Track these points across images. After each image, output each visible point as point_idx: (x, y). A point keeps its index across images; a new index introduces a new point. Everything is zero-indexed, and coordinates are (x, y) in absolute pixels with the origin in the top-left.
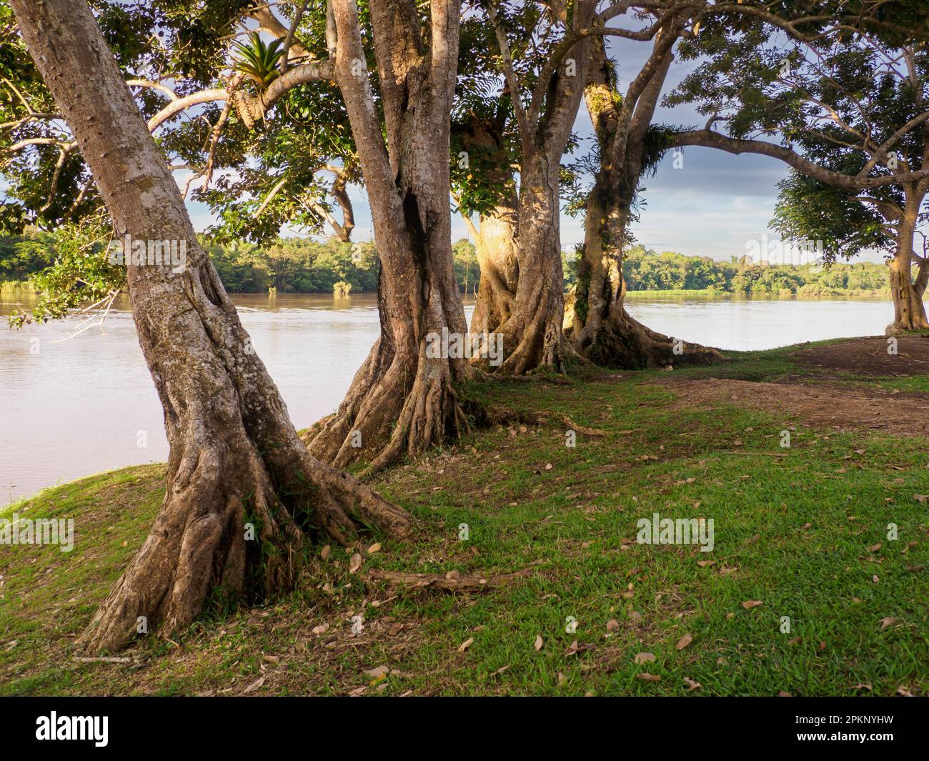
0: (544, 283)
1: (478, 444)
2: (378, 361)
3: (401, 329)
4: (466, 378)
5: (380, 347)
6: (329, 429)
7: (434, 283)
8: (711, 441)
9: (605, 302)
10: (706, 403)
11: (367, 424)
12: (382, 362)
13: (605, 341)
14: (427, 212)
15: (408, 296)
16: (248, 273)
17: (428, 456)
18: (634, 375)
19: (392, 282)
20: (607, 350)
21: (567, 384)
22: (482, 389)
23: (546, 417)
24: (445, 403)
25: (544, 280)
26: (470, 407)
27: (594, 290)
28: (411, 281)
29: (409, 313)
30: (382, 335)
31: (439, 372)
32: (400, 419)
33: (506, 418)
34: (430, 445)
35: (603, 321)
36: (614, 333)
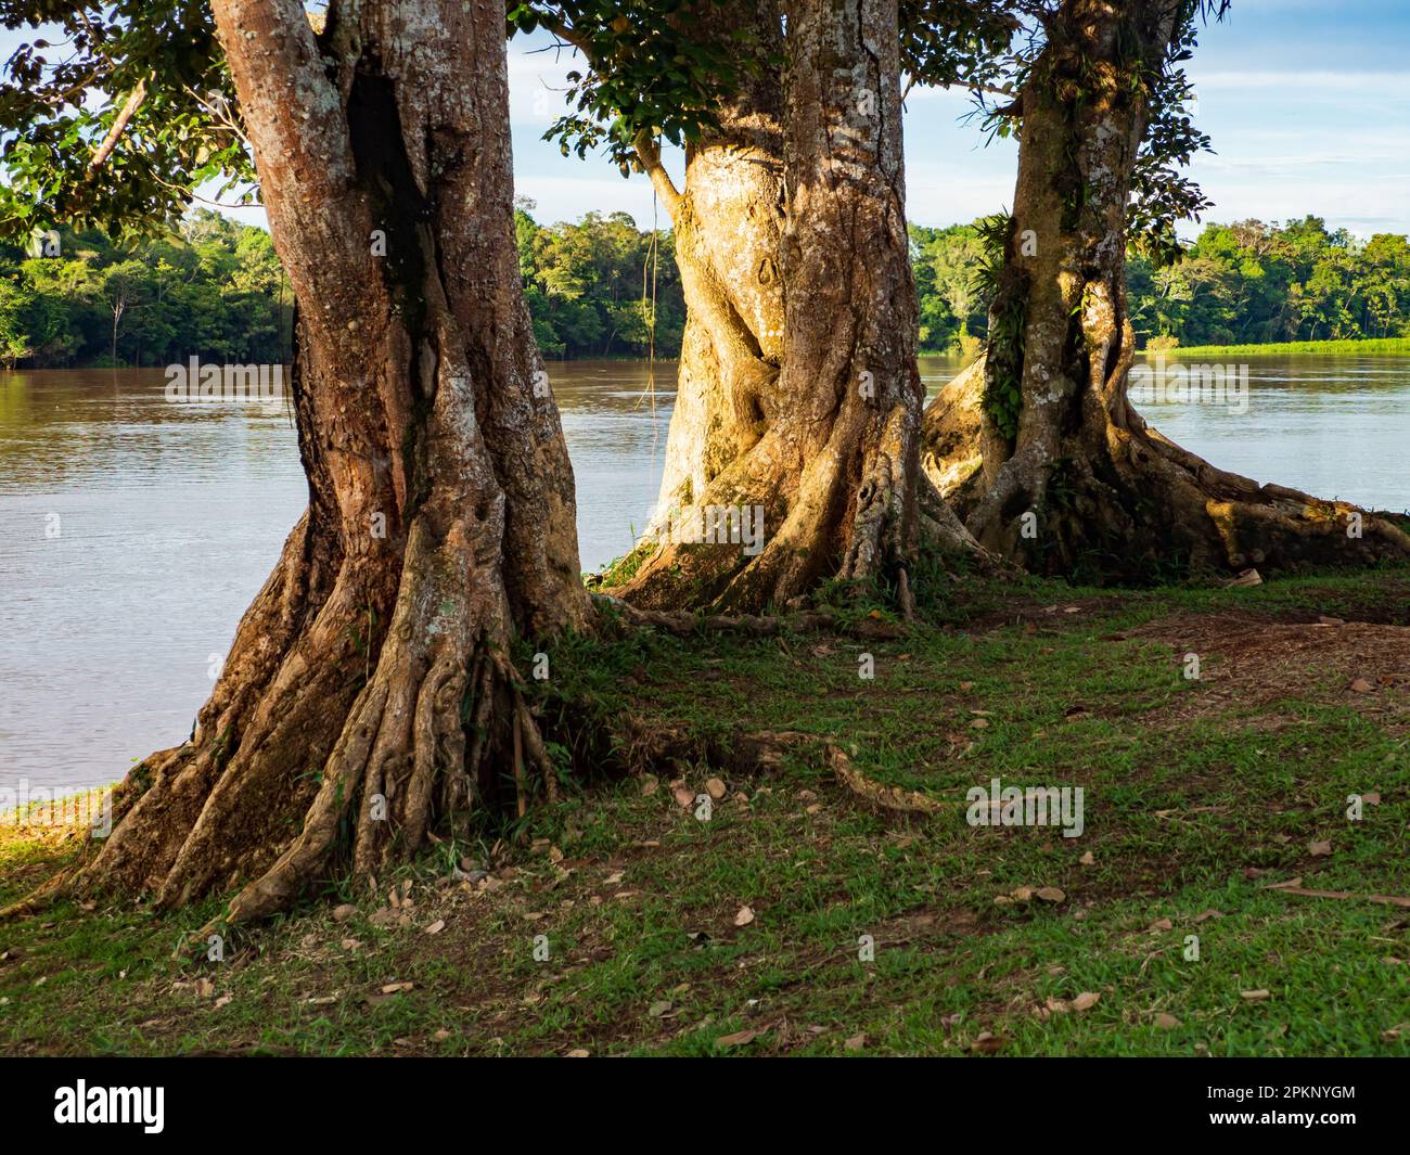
0: (857, 335)
1: (570, 836)
2: (303, 579)
3: (357, 485)
4: (563, 631)
5: (308, 538)
6: (167, 784)
7: (450, 343)
8: (1239, 840)
9: (1073, 385)
10: (1272, 703)
11: (260, 772)
12: (313, 582)
13: (1071, 499)
14: (427, 128)
15: (373, 386)
16: (262, 312)
17: (411, 875)
18: (1113, 606)
19: (324, 342)
20: (1075, 526)
21: (891, 639)
22: (611, 661)
23: (784, 750)
24: (487, 706)
25: (854, 327)
26: (563, 718)
27: (1038, 351)
28: (379, 338)
29: (379, 435)
30: (312, 502)
31: (464, 612)
32: (332, 760)
33: (669, 751)
34: (424, 838)
35: (1066, 442)
36: (1096, 475)
